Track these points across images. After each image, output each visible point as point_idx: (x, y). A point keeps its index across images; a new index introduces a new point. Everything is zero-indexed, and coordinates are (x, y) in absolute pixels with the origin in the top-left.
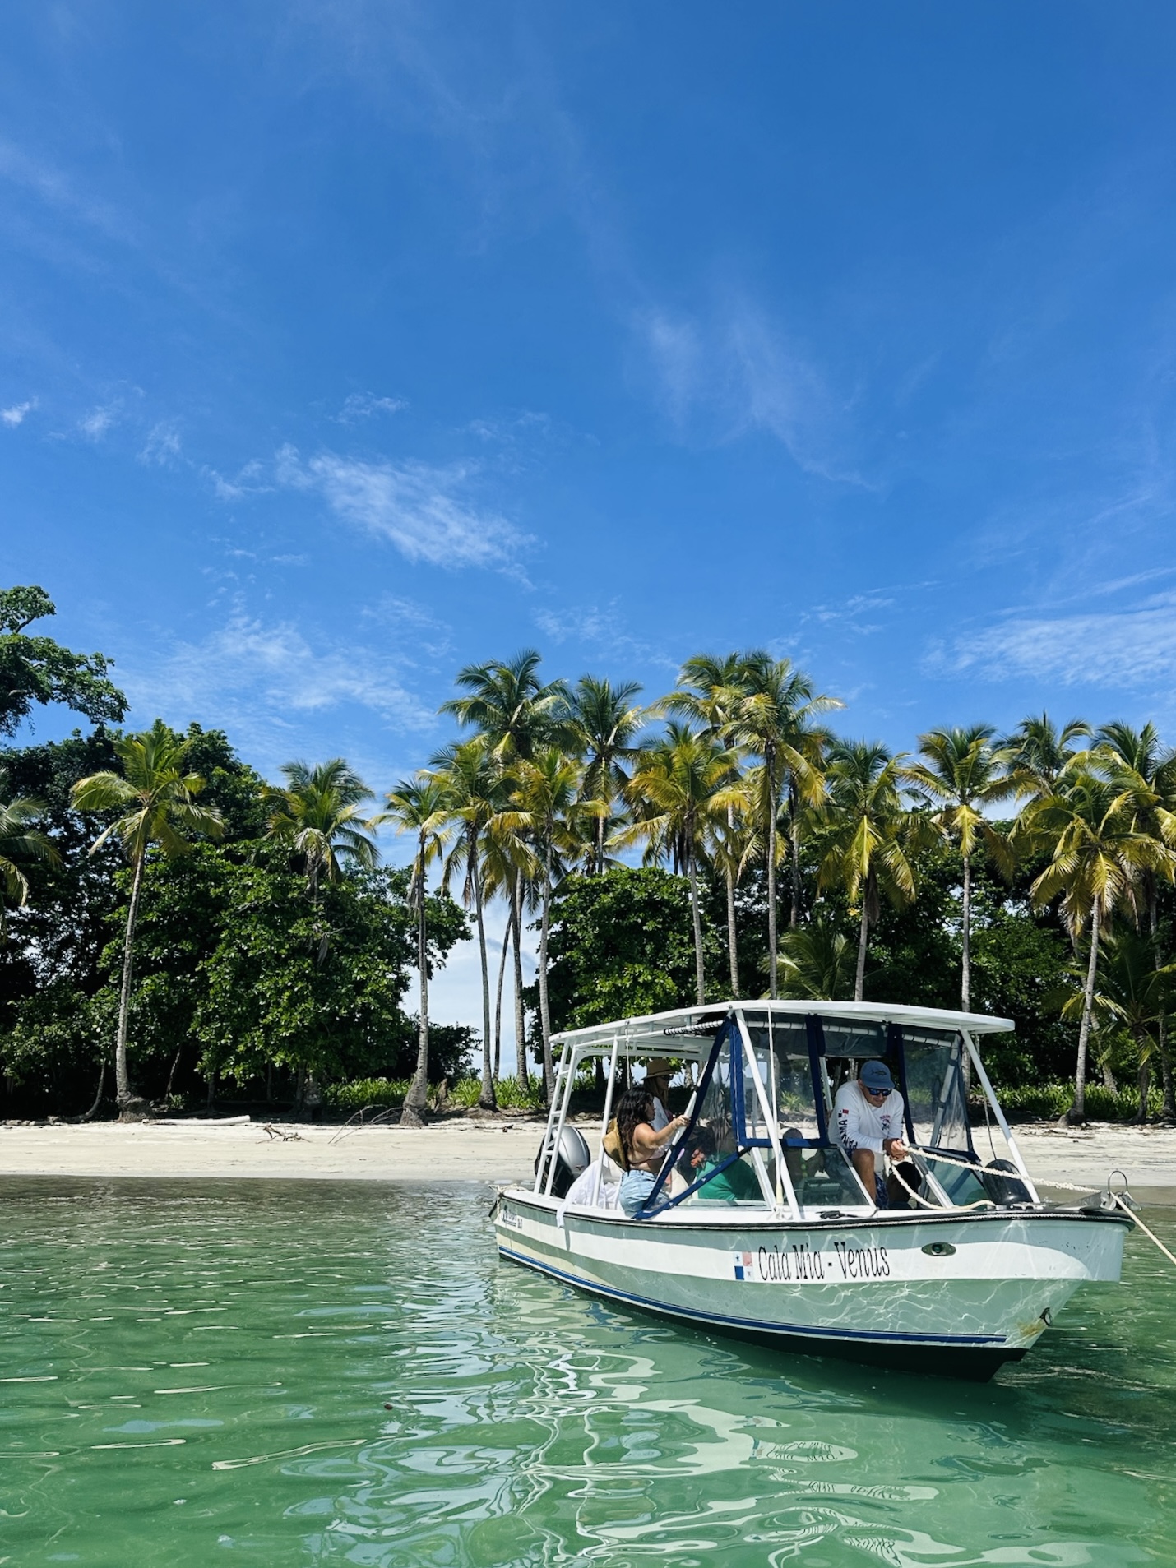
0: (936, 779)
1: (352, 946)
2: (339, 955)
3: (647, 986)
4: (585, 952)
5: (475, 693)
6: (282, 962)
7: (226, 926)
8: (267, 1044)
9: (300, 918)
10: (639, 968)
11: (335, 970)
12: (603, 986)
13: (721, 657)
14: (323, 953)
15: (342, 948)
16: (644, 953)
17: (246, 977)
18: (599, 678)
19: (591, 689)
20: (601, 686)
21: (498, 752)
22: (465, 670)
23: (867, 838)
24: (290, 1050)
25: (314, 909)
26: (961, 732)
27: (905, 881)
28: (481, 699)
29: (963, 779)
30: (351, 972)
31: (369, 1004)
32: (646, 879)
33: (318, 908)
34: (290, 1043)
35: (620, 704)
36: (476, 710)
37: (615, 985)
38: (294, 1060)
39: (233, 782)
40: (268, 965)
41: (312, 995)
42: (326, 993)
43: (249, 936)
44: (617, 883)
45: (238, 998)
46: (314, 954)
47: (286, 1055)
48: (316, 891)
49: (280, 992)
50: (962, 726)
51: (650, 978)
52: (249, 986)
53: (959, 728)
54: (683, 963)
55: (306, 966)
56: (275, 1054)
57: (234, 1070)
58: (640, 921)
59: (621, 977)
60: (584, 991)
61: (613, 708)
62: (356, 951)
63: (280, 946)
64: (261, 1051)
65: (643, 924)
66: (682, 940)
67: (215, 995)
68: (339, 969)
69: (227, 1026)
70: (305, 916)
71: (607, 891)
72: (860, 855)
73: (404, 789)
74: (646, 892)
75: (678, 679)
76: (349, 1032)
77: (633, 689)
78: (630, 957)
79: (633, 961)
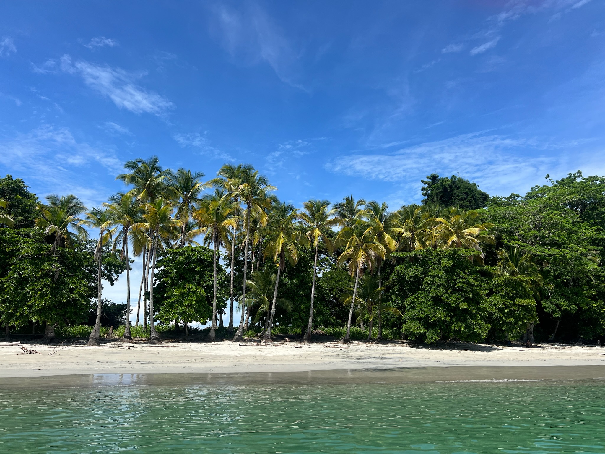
0: (309, 219)
1: (70, 274)
2: (64, 277)
3: (194, 292)
4: (171, 278)
5: (132, 172)
6: (38, 279)
7: (14, 264)
8: (30, 312)
9: (46, 262)
10: (191, 286)
11: (62, 283)
12: (176, 292)
13: (236, 166)
14: (56, 276)
15: (66, 274)
16: (195, 279)
17: (22, 285)
18: (186, 169)
19: (183, 173)
20: (187, 173)
21: (140, 197)
22: (128, 162)
23: (282, 240)
24: (40, 315)
25: (54, 258)
26: (319, 201)
27: (294, 255)
28: (134, 175)
29: (318, 219)
30: (69, 284)
31: (76, 297)
32: (198, 251)
33: (55, 258)
34: (40, 312)
35: (195, 181)
36: (133, 179)
37: (181, 292)
38: (41, 319)
39: (25, 202)
40: (32, 281)
41: (51, 293)
42: (57, 293)
43: (23, 268)
44: (186, 252)
45: (18, 294)
46: (53, 277)
47: (38, 317)
48: (55, 251)
49: (36, 292)
50: (320, 199)
51: (195, 289)
52: (23, 289)
53: (318, 200)
54: (210, 284)
55: (48, 281)
56: (33, 317)
57: (15, 323)
58: (194, 267)
59: (184, 289)
60: (168, 294)
61: (191, 182)
62: (72, 276)
63: (37, 273)
64: (27, 315)
65: (195, 268)
66: (211, 275)
67: (8, 292)
68: (64, 283)
69: (13, 305)
70: (49, 261)
71: (182, 255)
72: (279, 245)
73: (95, 211)
74: (197, 256)
75: (218, 173)
76: (67, 308)
77: (200, 175)
78: (189, 281)
79: (189, 282)
